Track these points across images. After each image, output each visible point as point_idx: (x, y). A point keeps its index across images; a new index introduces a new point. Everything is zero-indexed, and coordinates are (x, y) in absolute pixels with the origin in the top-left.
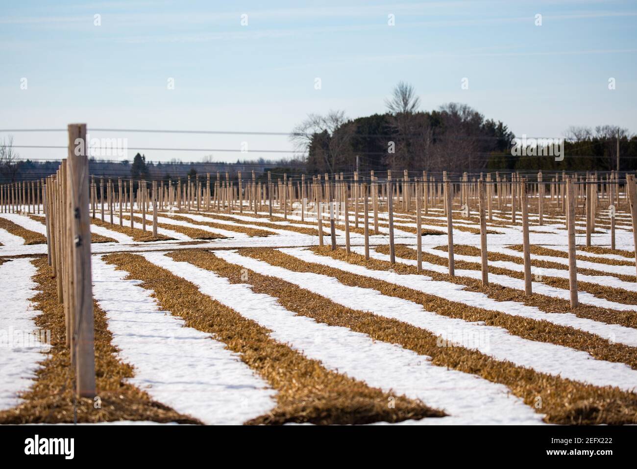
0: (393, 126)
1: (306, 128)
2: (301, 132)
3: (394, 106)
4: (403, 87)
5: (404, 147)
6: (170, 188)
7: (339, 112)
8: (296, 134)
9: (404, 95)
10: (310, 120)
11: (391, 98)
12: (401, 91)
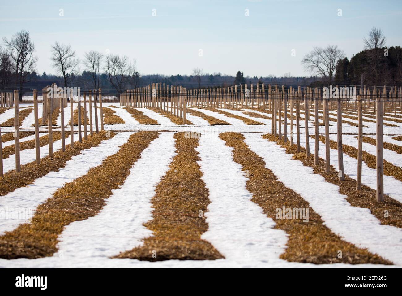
0: (369, 55)
1: (312, 56)
2: (309, 58)
3: (369, 43)
4: (375, 30)
5: (375, 69)
6: (217, 99)
7: (334, 46)
8: (306, 60)
9: (376, 36)
10: (315, 51)
11: (368, 38)
12: (374, 33)
